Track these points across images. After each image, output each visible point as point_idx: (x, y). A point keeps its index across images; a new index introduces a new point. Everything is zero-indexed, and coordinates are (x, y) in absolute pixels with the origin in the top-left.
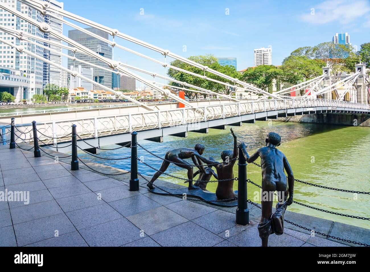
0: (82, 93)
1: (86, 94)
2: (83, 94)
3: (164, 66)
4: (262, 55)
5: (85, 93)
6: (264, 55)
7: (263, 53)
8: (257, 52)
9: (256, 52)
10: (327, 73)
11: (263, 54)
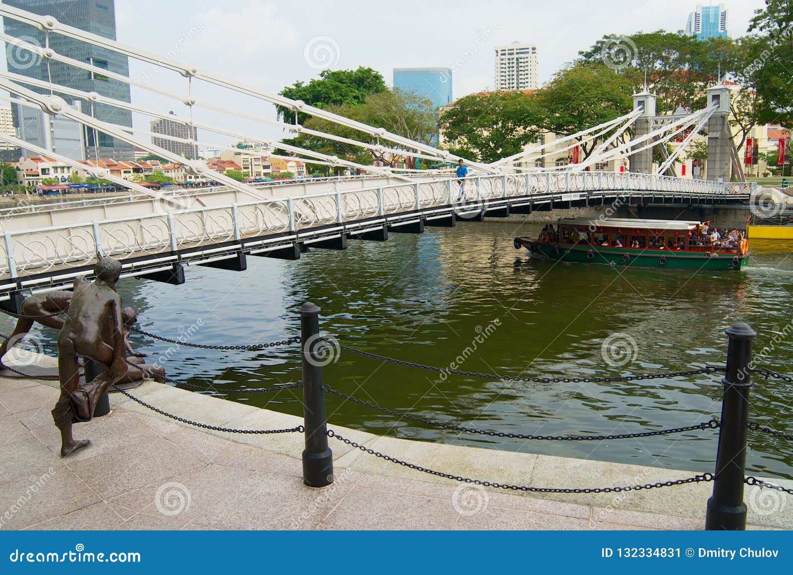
0: (53, 167)
1: (66, 170)
2: (59, 170)
3: (188, 104)
4: (515, 61)
5: (63, 168)
6: (520, 61)
7: (515, 56)
8: (502, 55)
9: (500, 52)
10: (643, 108)
11: (517, 59)
